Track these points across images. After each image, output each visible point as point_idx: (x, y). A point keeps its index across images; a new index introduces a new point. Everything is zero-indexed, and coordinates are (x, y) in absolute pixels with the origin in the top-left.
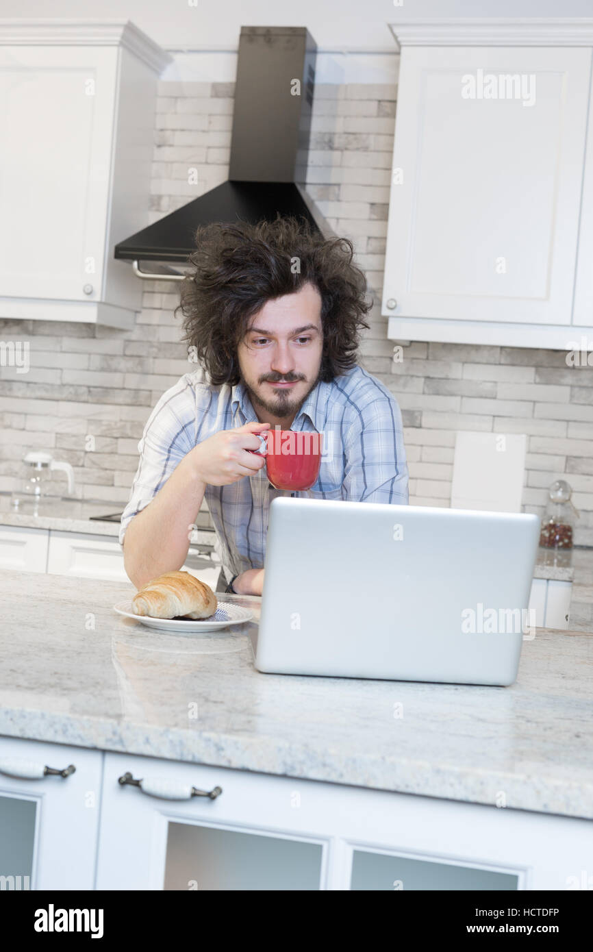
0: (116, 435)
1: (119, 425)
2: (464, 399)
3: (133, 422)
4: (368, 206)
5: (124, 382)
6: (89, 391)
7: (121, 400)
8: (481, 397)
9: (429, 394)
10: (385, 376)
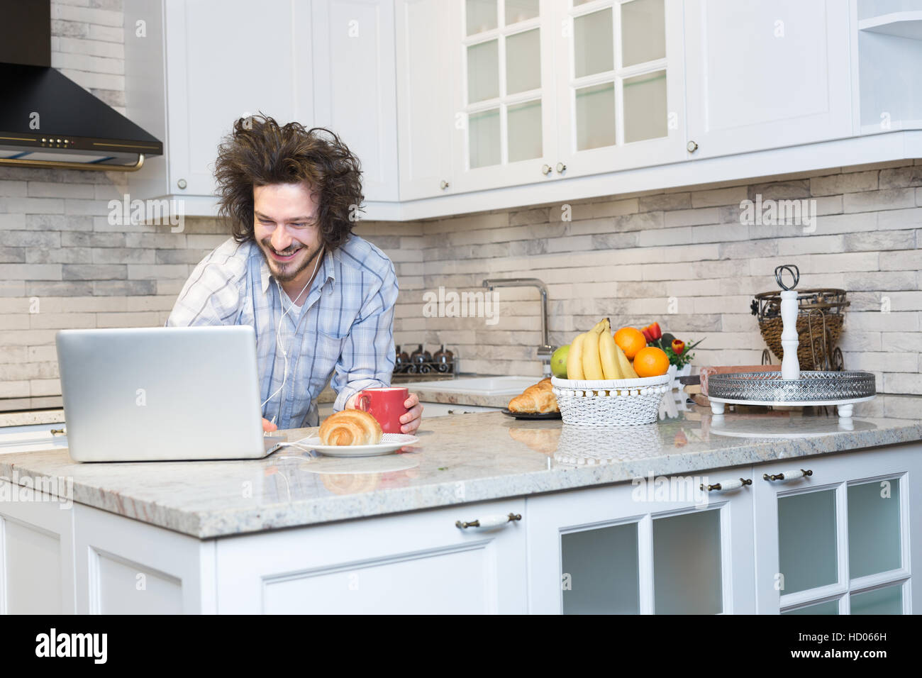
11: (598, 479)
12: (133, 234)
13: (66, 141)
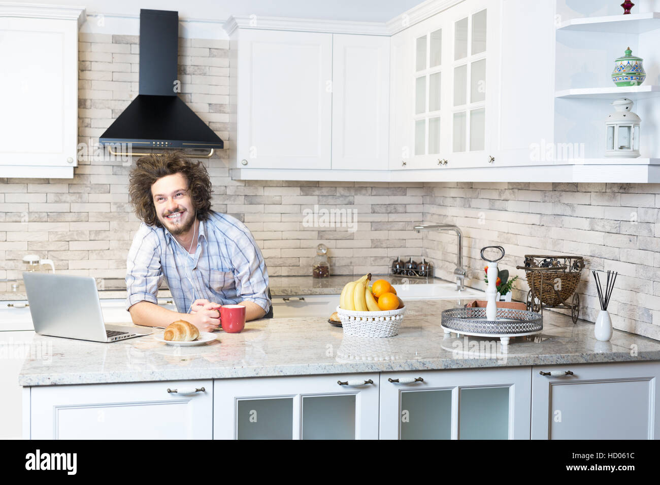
0: (68, 239)
1: (68, 234)
2: (266, 205)
4: (208, 105)
6: (48, 215)
11: (257, 374)
12: (231, 187)
13: (166, 143)
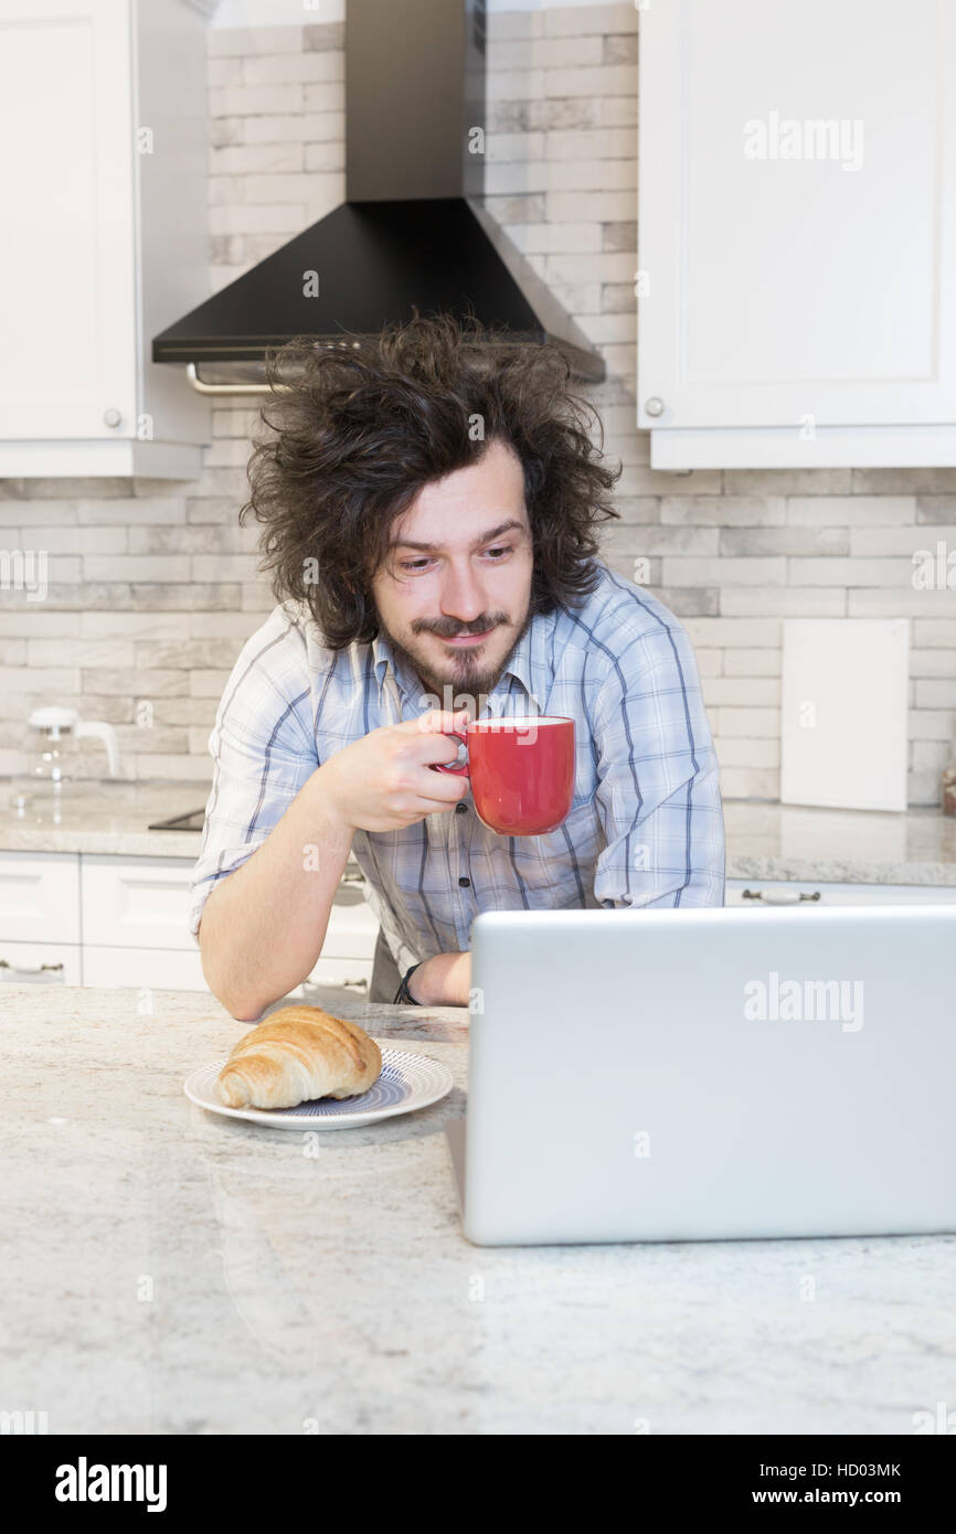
0: (187, 665)
1: (189, 646)
2: (793, 561)
3: (212, 640)
4: (598, 228)
5: (191, 571)
6: (133, 592)
7: (188, 603)
8: (823, 555)
9: (730, 557)
10: (650, 530)
